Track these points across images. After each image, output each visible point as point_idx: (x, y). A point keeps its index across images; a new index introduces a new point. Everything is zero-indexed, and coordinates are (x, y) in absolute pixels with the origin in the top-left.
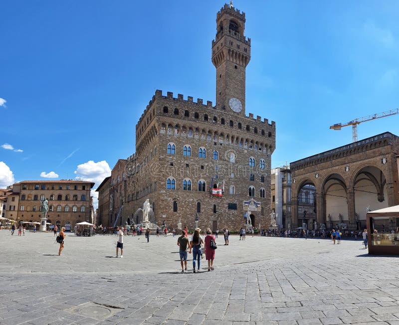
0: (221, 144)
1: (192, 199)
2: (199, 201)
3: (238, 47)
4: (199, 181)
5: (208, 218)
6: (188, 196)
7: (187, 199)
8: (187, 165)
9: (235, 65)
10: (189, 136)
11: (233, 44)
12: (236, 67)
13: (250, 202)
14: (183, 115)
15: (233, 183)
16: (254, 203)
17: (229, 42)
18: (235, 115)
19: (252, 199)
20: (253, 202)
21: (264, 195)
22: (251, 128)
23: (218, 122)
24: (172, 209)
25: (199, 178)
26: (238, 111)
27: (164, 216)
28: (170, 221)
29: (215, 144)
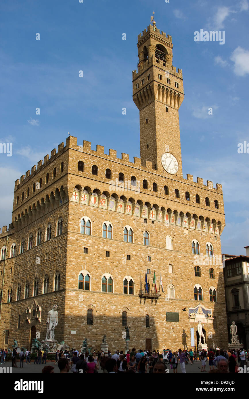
0: (153, 222)
1: (114, 307)
2: (125, 310)
3: (169, 81)
4: (124, 279)
5: (139, 336)
6: (108, 301)
7: (107, 306)
8: (108, 253)
9: (166, 106)
10: (110, 208)
11: (163, 78)
12: (167, 110)
13: (197, 309)
14: (104, 175)
15: (171, 281)
16: (203, 310)
17: (158, 76)
18: (170, 177)
19: (200, 305)
20: (201, 310)
21: (215, 297)
22: (191, 195)
23: (149, 189)
24: (86, 322)
25: (125, 273)
26: (173, 173)
27: (73, 332)
28: (82, 339)
29: (146, 220)
